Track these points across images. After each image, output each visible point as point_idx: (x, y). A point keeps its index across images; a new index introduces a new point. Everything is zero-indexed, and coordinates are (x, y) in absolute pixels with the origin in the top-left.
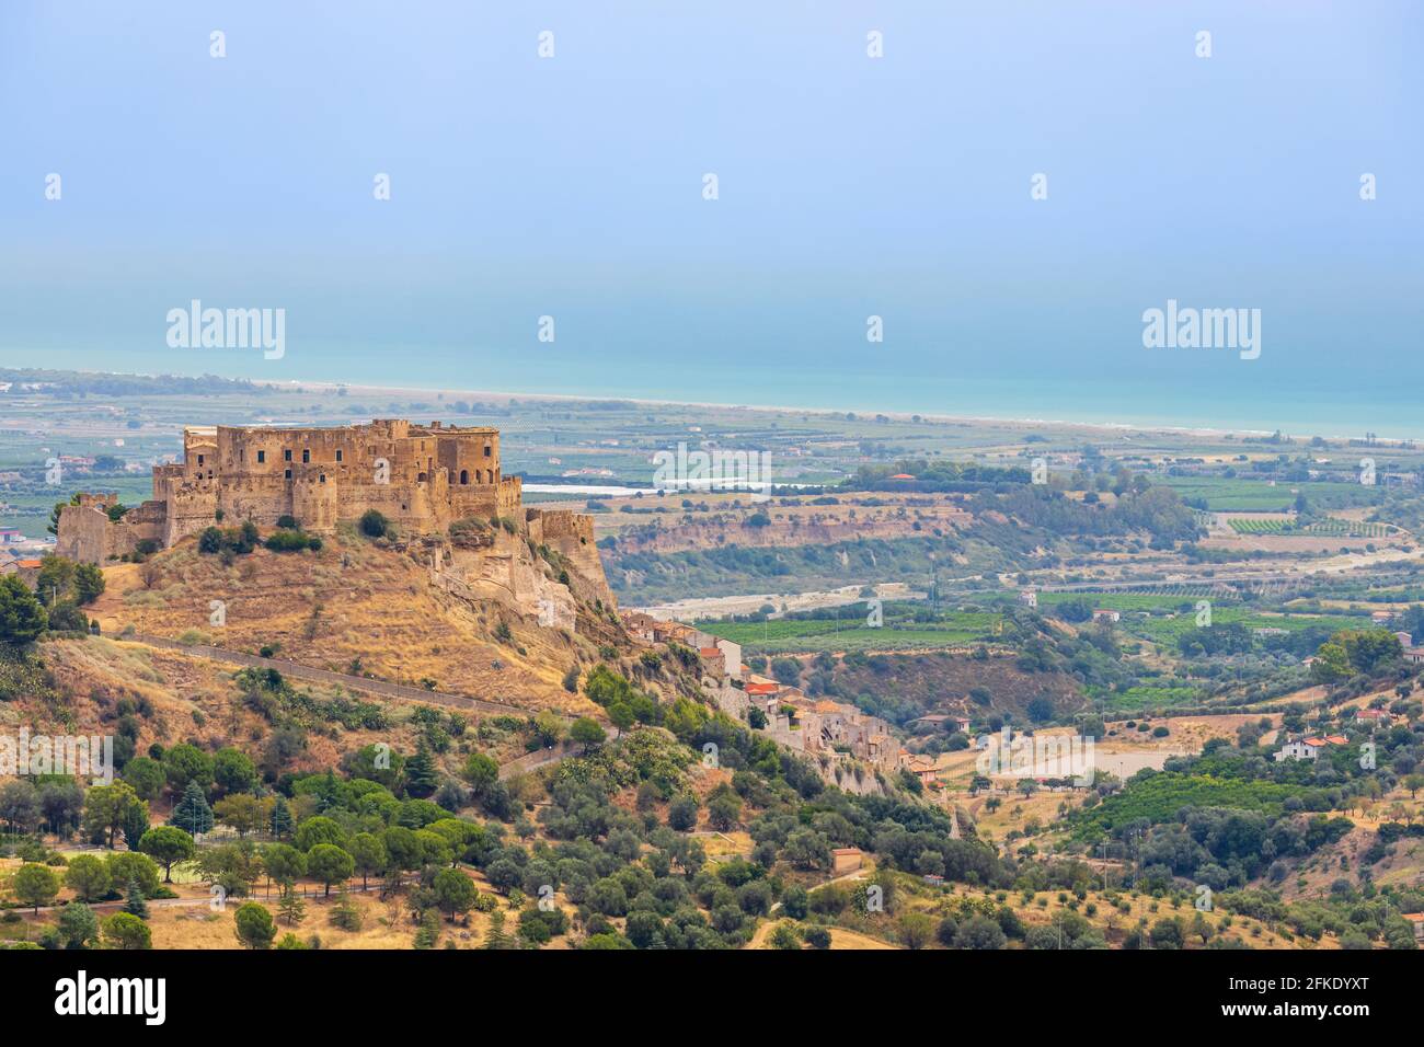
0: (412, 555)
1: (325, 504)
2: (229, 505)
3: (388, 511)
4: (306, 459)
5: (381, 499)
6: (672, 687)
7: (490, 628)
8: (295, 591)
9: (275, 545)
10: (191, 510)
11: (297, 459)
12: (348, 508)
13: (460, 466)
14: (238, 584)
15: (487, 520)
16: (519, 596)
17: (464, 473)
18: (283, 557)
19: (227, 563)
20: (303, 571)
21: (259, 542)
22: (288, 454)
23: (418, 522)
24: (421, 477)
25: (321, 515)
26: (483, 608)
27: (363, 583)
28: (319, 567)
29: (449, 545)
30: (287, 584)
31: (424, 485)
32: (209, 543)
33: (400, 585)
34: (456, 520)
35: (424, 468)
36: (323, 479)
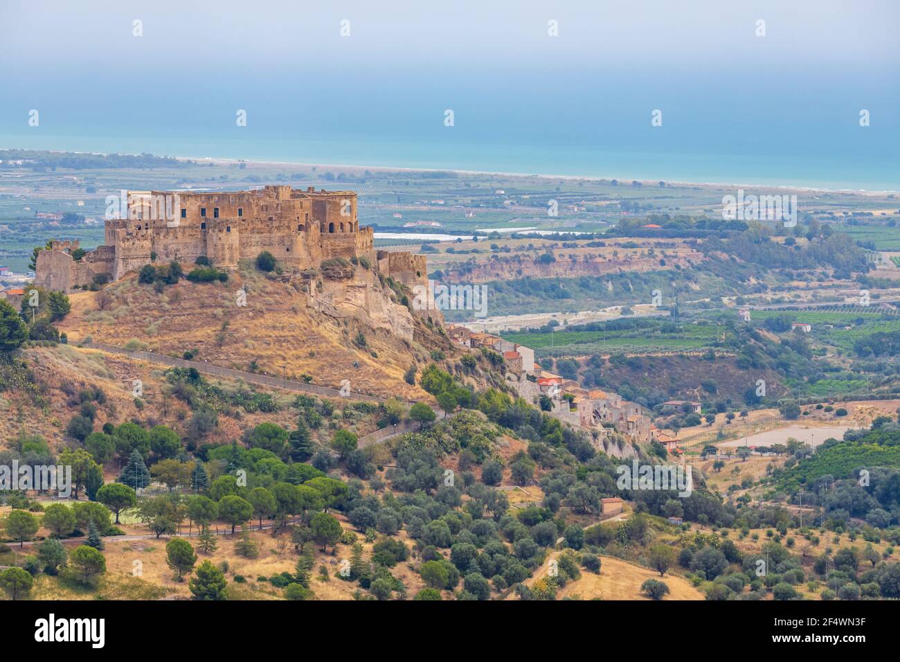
0: (294, 285)
1: (231, 248)
2: (160, 248)
3: (277, 252)
4: (216, 215)
5: (271, 244)
6: (484, 381)
7: (351, 338)
8: (209, 311)
9: (193, 278)
10: (133, 252)
11: (210, 214)
12: (247, 250)
13: (329, 220)
14: (167, 306)
15: (348, 259)
16: (373, 315)
17: (331, 225)
18: (200, 287)
19: (159, 290)
20: (214, 296)
21: (182, 275)
22: (203, 211)
23: (298, 260)
24: (300, 228)
25: (227, 256)
26: (346, 324)
27: (258, 305)
28: (226, 294)
29: (321, 277)
30: (203, 306)
31: (302, 233)
32: (146, 276)
33: (285, 307)
34: (325, 259)
35: (303, 221)
36: (228, 229)
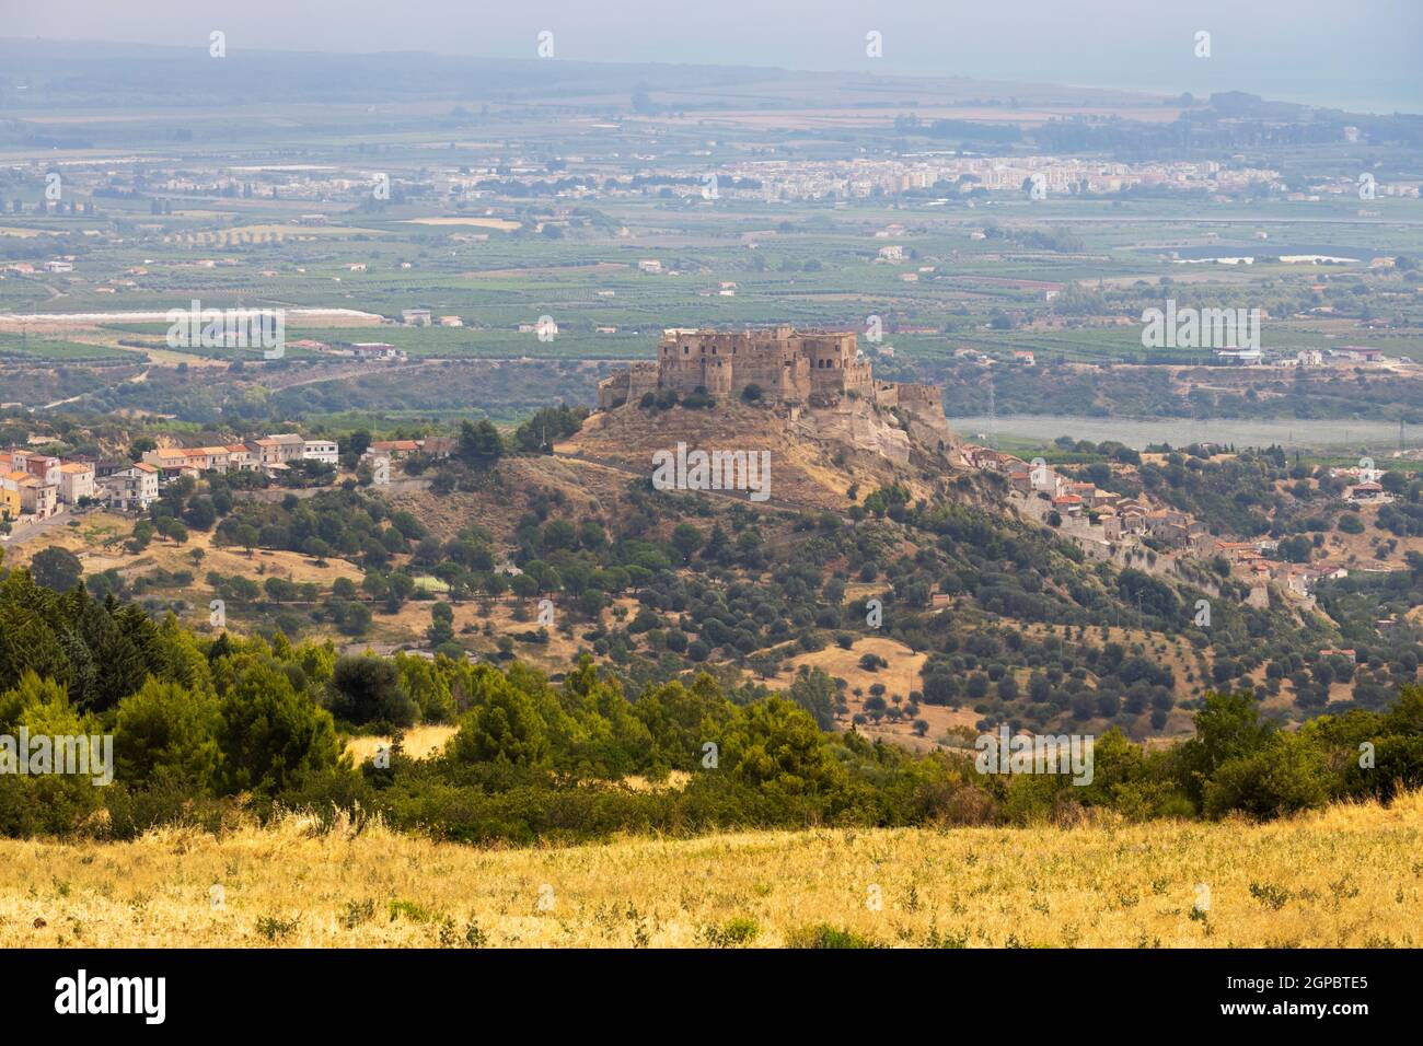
0: (776, 412)
1: (722, 379)
2: (666, 378)
3: (763, 383)
4: (714, 352)
5: (761, 377)
6: (979, 497)
7: (831, 456)
8: (688, 432)
9: (687, 405)
10: (641, 382)
11: (708, 353)
12: (739, 382)
13: (820, 356)
14: (655, 426)
15: (836, 391)
16: (856, 438)
17: (821, 361)
18: (689, 412)
19: (654, 414)
20: (699, 420)
21: (677, 401)
22: (703, 349)
23: (783, 391)
24: (788, 363)
25: (718, 387)
26: (827, 445)
27: (732, 428)
28: (709, 418)
29: (807, 405)
30: (685, 427)
31: (788, 368)
32: (647, 402)
33: (759, 429)
34: (815, 391)
35: (790, 358)
36: (720, 364)
